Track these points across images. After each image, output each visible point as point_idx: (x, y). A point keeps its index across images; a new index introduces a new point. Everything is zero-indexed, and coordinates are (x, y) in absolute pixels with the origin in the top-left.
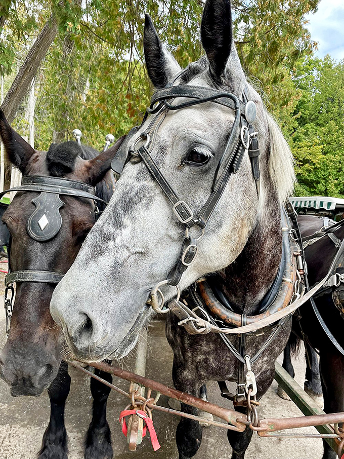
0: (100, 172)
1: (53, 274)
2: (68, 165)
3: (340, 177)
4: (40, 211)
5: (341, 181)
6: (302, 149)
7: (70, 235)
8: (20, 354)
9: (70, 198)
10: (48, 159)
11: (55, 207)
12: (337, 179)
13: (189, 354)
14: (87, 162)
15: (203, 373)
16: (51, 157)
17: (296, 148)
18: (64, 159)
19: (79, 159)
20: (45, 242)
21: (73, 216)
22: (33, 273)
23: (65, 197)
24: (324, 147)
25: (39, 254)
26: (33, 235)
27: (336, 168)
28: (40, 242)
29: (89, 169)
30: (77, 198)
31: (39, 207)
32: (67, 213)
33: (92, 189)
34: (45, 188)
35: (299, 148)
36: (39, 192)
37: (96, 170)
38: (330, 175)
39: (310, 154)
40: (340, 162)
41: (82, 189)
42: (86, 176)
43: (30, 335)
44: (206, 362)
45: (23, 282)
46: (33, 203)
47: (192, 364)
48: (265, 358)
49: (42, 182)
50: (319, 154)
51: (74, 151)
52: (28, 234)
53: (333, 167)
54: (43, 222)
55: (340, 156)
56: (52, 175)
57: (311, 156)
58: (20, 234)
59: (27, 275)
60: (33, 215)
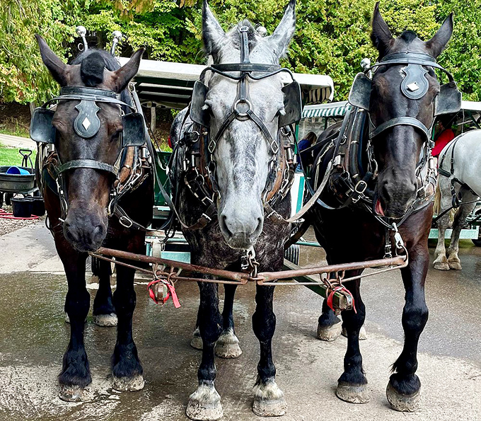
0: (124, 81)
1: (97, 162)
2: (98, 76)
3: (463, 62)
4: (82, 115)
5: (465, 70)
6: (401, 11)
7: (106, 134)
8: (80, 218)
9: (103, 105)
10: (82, 74)
11: (94, 112)
12: (459, 66)
13: (204, 239)
14: (113, 73)
15: (216, 256)
16: (84, 71)
17: (392, 9)
18: (95, 72)
19: (106, 70)
20: (89, 139)
21: (107, 119)
22: (83, 161)
23: (100, 104)
24: (439, 7)
25: (86, 147)
26: (79, 133)
27: (457, 45)
28: (86, 139)
29: (115, 79)
30: (108, 104)
31: (81, 112)
32: (102, 116)
33: (118, 96)
34: (84, 97)
35: (396, 9)
36: (80, 101)
37: (120, 81)
38: (447, 58)
39: (415, 21)
40: (464, 35)
41: (111, 97)
42: (114, 85)
43: (86, 204)
44: (217, 248)
45: (76, 168)
46: (76, 109)
47: (208, 249)
48: (266, 237)
49: (81, 92)
50: (429, 20)
51: (101, 64)
52: (76, 133)
53: (453, 45)
54: (86, 123)
55: (465, 24)
56: (87, 85)
57: (417, 24)
58: (68, 133)
59: (79, 163)
60: (77, 118)
